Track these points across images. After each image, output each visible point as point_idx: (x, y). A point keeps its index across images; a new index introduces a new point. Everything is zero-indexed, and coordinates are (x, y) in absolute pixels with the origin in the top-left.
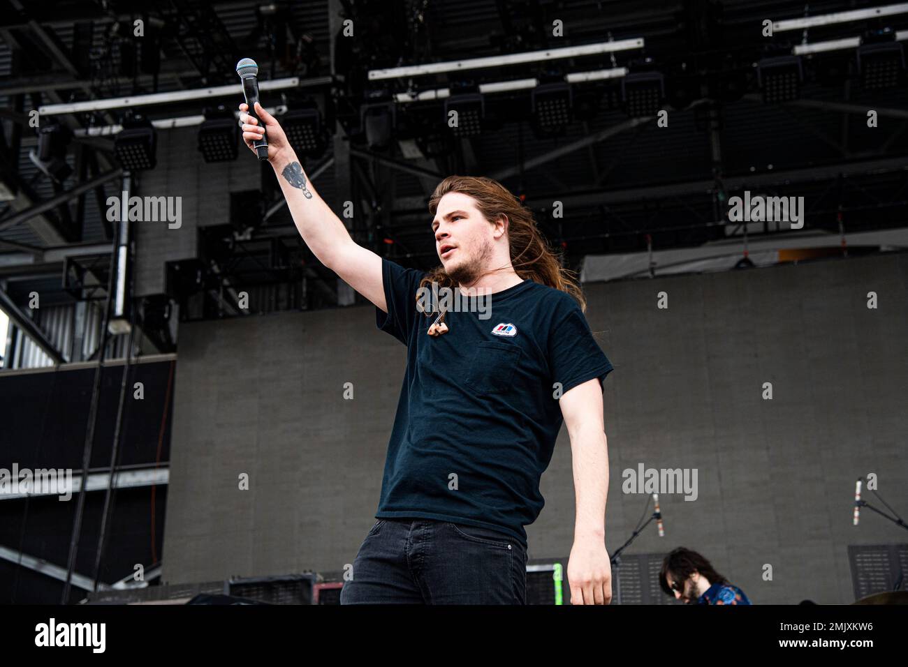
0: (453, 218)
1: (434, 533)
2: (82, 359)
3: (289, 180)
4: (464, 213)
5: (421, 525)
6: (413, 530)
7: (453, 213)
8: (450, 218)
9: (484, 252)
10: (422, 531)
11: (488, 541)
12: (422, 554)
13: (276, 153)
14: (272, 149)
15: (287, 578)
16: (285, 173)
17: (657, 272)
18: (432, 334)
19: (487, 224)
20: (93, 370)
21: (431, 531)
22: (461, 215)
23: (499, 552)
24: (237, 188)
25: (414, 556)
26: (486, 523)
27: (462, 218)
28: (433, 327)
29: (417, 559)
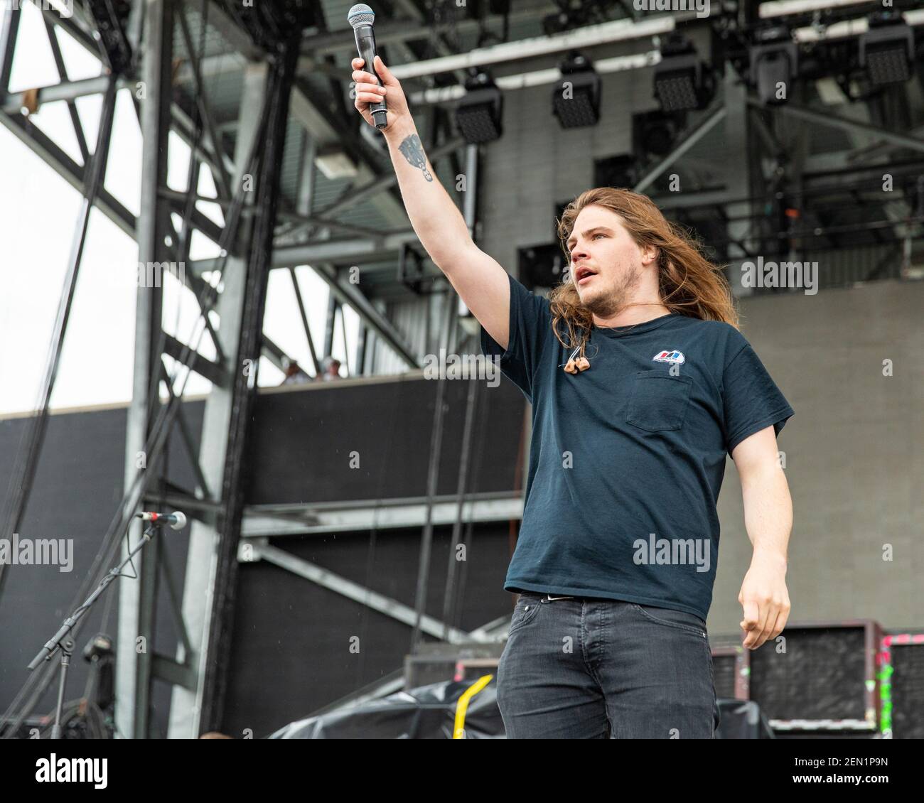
0: (594, 235)
1: (614, 617)
3: (406, 156)
4: (608, 230)
5: (596, 609)
6: (587, 614)
7: (595, 229)
8: (591, 235)
9: (630, 280)
10: (598, 616)
11: (683, 626)
12: (601, 642)
13: (395, 121)
14: (390, 116)
16: (403, 147)
18: (570, 370)
19: (635, 246)
21: (610, 616)
22: (605, 233)
23: (696, 639)
25: (591, 645)
26: (676, 604)
27: (606, 236)
28: (571, 362)
29: (595, 650)
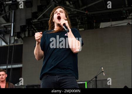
2: (11, 43)
15: (36, 85)
17: (112, 26)
20: (13, 46)
24: (33, 12)
25: (59, 81)
